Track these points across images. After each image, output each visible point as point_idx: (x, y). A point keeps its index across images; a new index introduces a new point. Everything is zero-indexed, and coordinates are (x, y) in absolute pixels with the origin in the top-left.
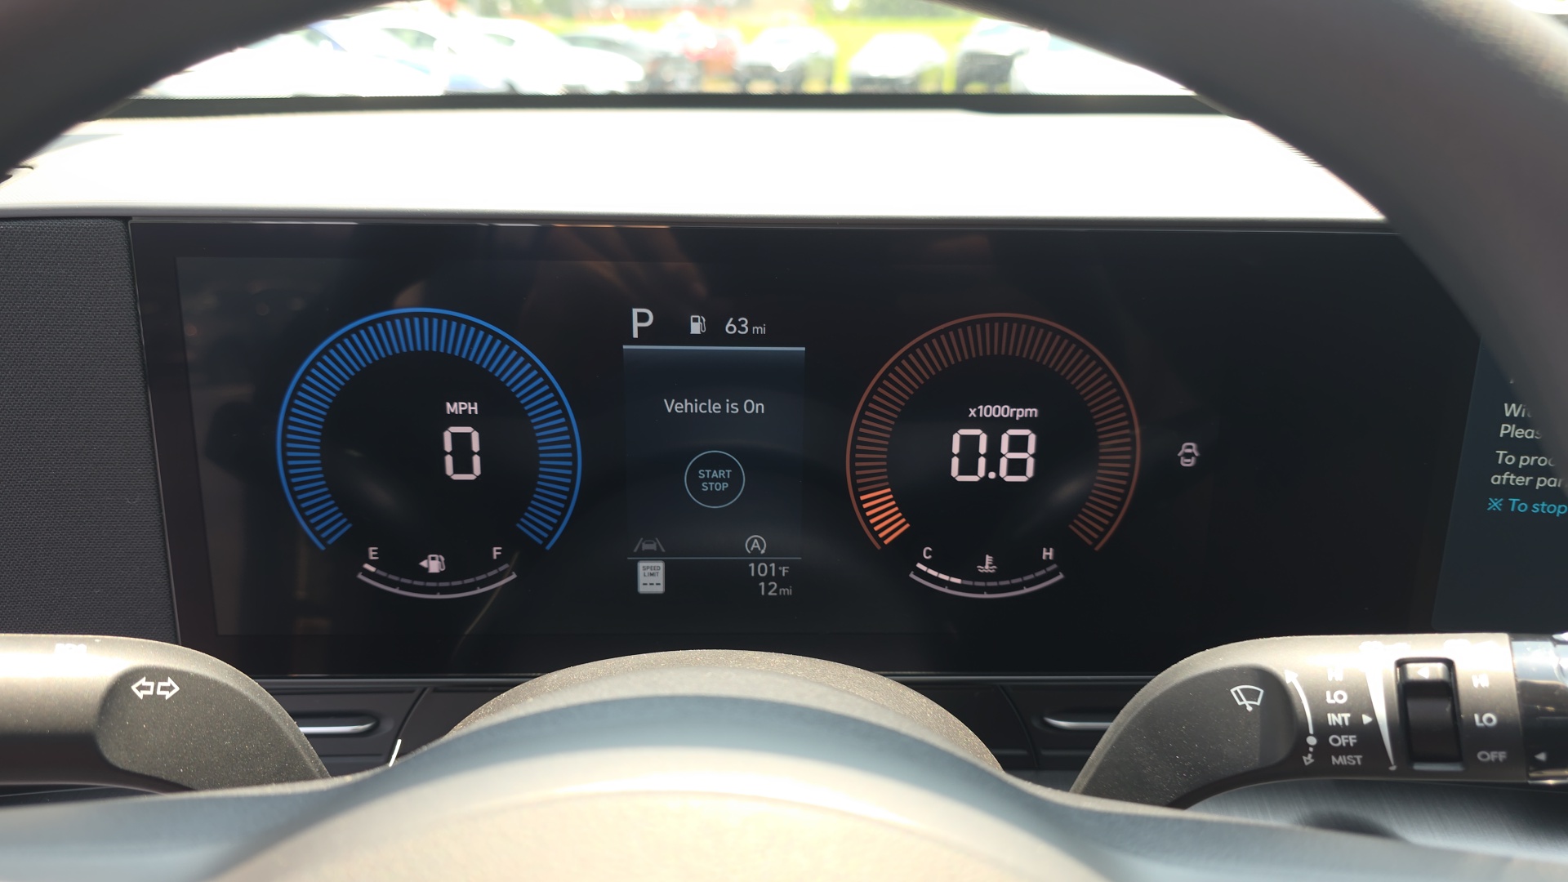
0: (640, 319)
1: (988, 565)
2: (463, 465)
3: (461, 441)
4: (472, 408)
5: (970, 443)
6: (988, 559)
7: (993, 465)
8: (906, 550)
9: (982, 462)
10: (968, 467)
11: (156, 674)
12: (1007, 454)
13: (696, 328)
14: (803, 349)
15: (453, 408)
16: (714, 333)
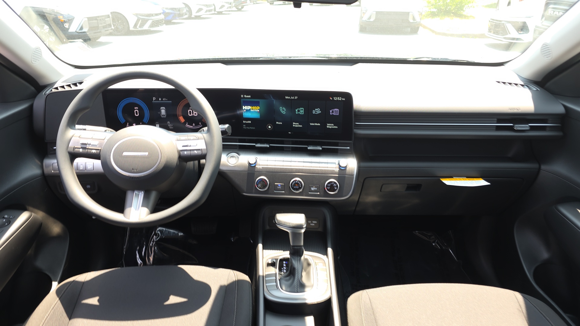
0: (154, 99)
1: (194, 125)
2: (137, 114)
3: (136, 112)
4: (137, 108)
5: (190, 112)
6: (194, 124)
7: (193, 113)
8: (185, 123)
9: (192, 114)
10: (190, 114)
11: (108, 130)
12: (194, 113)
13: (160, 99)
14: (171, 102)
15: (135, 108)
16: (162, 100)
